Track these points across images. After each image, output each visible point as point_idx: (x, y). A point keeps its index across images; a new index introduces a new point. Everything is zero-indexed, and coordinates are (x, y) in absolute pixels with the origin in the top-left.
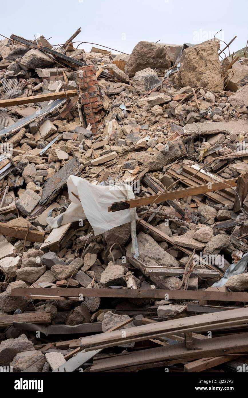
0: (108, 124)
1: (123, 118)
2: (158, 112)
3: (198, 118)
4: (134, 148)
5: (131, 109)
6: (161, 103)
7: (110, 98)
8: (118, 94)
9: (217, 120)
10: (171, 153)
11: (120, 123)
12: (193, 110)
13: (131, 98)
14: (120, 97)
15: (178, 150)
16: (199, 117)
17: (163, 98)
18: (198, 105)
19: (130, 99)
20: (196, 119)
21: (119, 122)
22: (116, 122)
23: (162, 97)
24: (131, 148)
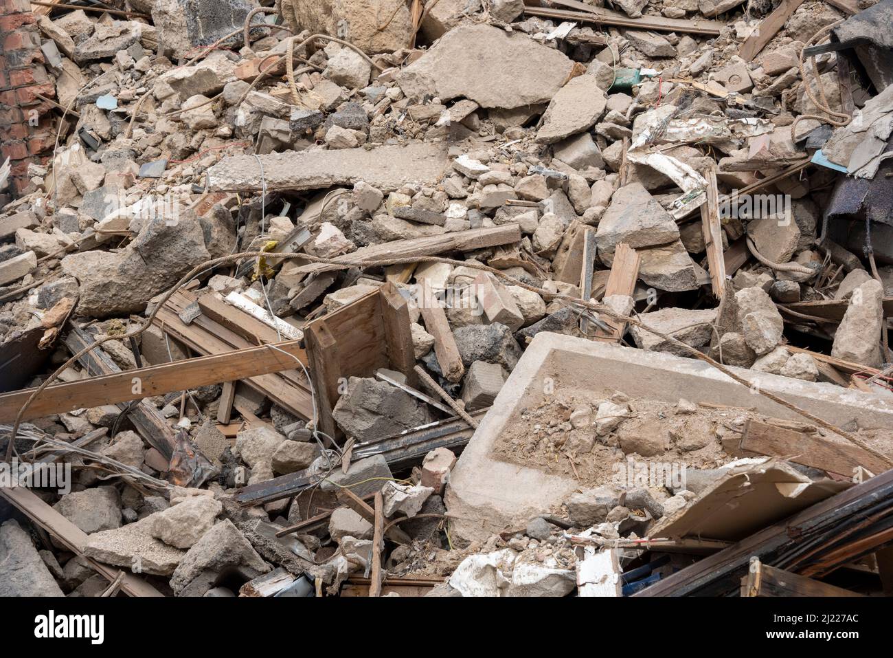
0: (61, 159)
1: (104, 141)
2: (198, 119)
3: (286, 139)
4: (94, 236)
5: (132, 110)
6: (212, 88)
7: (88, 71)
8: (109, 60)
9: (338, 145)
10: (170, 252)
11: (94, 156)
12: (278, 111)
13: (143, 73)
14: (115, 67)
15: (195, 244)
16: (287, 133)
17: (214, 70)
18: (295, 92)
19: (137, 74)
20: (276, 139)
21: (91, 153)
22: (83, 152)
23: (210, 67)
24: (85, 240)
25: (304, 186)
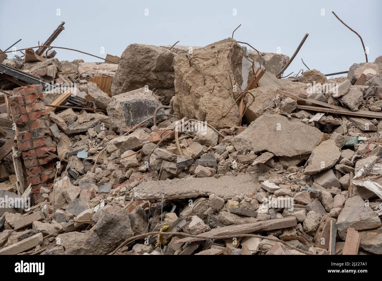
0: (58, 184)
1: (81, 174)
2: (129, 163)
3: (174, 172)
4: (73, 224)
5: (95, 158)
6: (137, 146)
7: (73, 139)
8: (84, 133)
9: (201, 175)
10: (113, 232)
11: (75, 182)
12: (170, 158)
13: (102, 139)
14: (87, 137)
15: (126, 228)
16: (174, 169)
17: (138, 137)
18: (179, 149)
19: (98, 140)
20: (169, 173)
21: (74, 180)
22: (69, 181)
23: (136, 136)
24: (69, 226)
25: (183, 197)
